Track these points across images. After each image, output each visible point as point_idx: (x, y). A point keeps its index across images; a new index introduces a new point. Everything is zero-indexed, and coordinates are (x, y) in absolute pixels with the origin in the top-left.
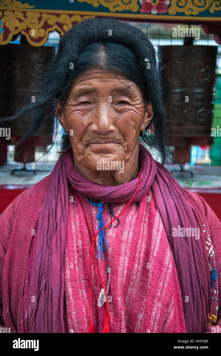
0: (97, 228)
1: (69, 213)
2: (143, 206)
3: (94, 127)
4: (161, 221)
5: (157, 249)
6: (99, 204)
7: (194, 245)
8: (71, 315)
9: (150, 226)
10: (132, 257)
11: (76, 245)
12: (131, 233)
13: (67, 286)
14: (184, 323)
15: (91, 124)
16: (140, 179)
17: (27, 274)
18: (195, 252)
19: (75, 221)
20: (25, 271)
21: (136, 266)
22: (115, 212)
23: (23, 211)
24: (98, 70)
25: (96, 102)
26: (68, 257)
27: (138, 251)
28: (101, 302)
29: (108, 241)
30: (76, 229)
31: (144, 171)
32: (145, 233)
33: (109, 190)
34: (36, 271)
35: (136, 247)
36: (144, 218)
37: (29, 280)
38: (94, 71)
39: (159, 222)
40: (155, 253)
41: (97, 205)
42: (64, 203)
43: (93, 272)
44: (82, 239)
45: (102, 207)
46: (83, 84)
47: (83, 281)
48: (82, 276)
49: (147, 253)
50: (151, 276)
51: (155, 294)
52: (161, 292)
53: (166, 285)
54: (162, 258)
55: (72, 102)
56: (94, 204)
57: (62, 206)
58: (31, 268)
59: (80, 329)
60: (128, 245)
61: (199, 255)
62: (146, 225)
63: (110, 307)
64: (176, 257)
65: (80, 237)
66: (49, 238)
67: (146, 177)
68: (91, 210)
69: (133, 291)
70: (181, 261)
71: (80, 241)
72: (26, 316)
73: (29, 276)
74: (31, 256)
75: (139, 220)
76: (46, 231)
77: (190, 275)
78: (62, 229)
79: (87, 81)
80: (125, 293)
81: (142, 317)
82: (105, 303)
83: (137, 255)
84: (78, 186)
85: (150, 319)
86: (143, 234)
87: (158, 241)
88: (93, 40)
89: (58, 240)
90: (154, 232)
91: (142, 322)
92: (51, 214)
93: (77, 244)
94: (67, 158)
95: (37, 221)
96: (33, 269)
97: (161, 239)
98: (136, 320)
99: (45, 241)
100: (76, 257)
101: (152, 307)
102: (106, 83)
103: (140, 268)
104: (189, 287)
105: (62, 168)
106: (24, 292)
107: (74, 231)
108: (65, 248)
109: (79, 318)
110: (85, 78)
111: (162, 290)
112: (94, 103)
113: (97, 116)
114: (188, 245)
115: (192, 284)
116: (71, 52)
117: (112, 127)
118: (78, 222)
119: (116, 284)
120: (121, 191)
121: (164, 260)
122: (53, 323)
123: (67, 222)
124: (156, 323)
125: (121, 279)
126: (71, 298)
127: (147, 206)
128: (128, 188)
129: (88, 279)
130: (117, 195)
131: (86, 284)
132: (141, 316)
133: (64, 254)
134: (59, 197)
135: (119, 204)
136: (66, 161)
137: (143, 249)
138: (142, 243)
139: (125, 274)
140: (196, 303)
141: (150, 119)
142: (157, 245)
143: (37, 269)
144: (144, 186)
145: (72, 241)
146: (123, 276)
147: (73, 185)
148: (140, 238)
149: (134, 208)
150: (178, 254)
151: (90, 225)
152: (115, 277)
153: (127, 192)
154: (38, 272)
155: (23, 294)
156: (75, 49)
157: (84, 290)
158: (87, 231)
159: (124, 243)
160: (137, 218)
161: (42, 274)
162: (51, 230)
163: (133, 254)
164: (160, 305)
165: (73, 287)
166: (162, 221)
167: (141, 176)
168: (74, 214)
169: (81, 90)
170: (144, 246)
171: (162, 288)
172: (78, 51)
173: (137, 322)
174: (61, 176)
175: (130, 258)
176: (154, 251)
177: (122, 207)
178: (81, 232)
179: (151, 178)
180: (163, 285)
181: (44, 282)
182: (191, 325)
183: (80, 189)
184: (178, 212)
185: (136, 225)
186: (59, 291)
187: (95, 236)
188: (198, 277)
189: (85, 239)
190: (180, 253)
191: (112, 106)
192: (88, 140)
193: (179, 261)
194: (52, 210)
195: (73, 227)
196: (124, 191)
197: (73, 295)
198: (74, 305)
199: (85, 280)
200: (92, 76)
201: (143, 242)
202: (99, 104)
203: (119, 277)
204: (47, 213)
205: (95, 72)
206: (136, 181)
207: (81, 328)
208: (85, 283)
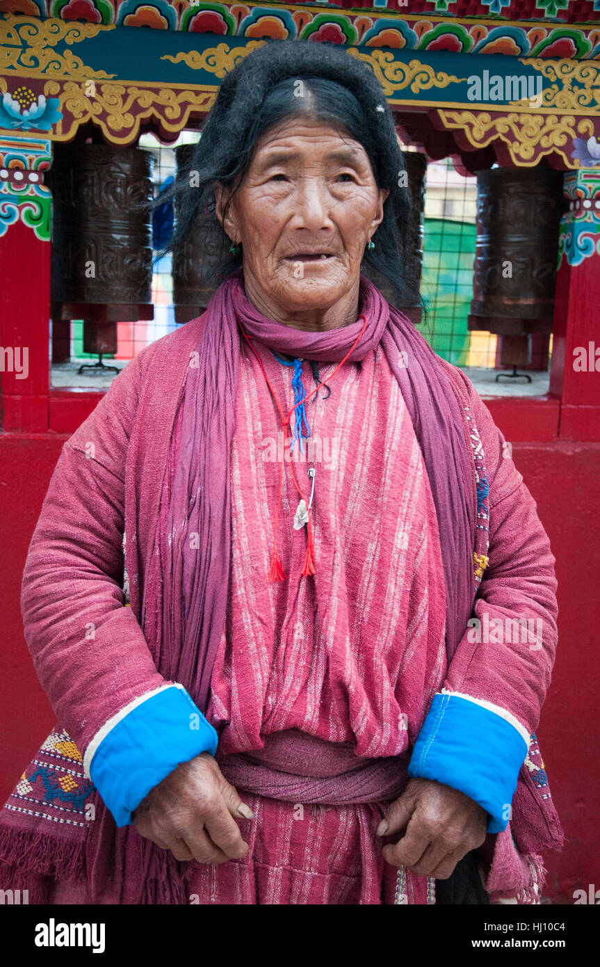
0: (291, 403)
1: (240, 376)
2: (368, 368)
3: (298, 221)
4: (400, 394)
5: (397, 438)
6: (296, 362)
7: (454, 436)
8: (239, 544)
9: (383, 401)
10: (352, 451)
11: (251, 431)
12: (351, 412)
13: (234, 496)
14: (441, 559)
15: (291, 216)
16: (365, 322)
17: (167, 476)
18: (456, 448)
19: (249, 389)
20: (163, 471)
21: (359, 466)
22: (323, 375)
23: (158, 374)
24: (300, 122)
25: (298, 178)
26: (238, 449)
27: (362, 441)
28: (299, 522)
29: (312, 424)
30: (251, 403)
31: (371, 310)
32: (374, 413)
33: (313, 337)
34: (183, 469)
35: (359, 434)
36: (370, 390)
37: (170, 486)
38: (295, 122)
39: (398, 396)
40: (394, 444)
41: (291, 364)
42: (230, 361)
43: (284, 474)
44: (263, 419)
45: (301, 367)
46: (276, 146)
47: (264, 490)
48: (263, 480)
49: (379, 447)
50: (388, 481)
51: (397, 511)
52: (408, 507)
53: (416, 495)
54: (406, 452)
55: (254, 177)
56: (286, 363)
57: (227, 365)
58: (175, 466)
59: (253, 567)
60: (346, 430)
61: (461, 453)
62: (374, 400)
63: (315, 531)
64: (427, 454)
65: (258, 417)
66: (206, 418)
67: (375, 321)
68: (280, 373)
69: (355, 507)
70: (435, 461)
71: (260, 424)
72: (170, 542)
73: (171, 479)
74: (173, 445)
75: (364, 392)
76: (201, 405)
77: (449, 483)
78: (228, 405)
79: (283, 140)
80: (343, 511)
81: (374, 547)
82: (306, 524)
83: (360, 449)
84: (258, 329)
85: (392, 549)
86: (370, 415)
87: (399, 425)
88: (288, 73)
89: (222, 423)
90: (391, 411)
91: (374, 556)
92: (208, 379)
93: (253, 428)
94: (234, 287)
95: (184, 389)
96: (179, 466)
97: (403, 422)
98: (364, 554)
99: (199, 422)
100: (252, 450)
101: (394, 531)
102: (317, 144)
103: (365, 470)
104: (448, 503)
105: (226, 303)
106: (161, 504)
107: (247, 406)
108: (233, 436)
109: (254, 549)
110: (279, 136)
111: (409, 504)
112: (295, 179)
113: (301, 203)
114: (445, 435)
115: (451, 499)
116: (252, 91)
117: (328, 223)
118: (254, 391)
119: (326, 492)
120: (335, 339)
121: (410, 456)
122: (212, 559)
123: (236, 391)
124: (402, 556)
125: (335, 486)
126: (242, 516)
127: (375, 371)
128: (346, 336)
129: (274, 487)
130: (328, 345)
131: (271, 495)
132: (371, 547)
133: (231, 445)
134: (222, 351)
135: (329, 363)
136: (233, 291)
137: (371, 439)
138: (368, 429)
139: (342, 478)
140: (458, 530)
141: (379, 221)
142: (398, 431)
143: (187, 467)
144: (371, 335)
145: (245, 423)
146: (338, 481)
147: (249, 328)
148: (365, 420)
149: (353, 371)
150: (430, 450)
151: (278, 398)
152: (325, 481)
153: (345, 342)
154: (187, 472)
155: (160, 509)
156: (257, 87)
157: (265, 504)
158: (271, 407)
159: (338, 427)
160: (360, 388)
161: (195, 477)
162: (209, 405)
163: (355, 445)
164: (408, 527)
165: (245, 498)
166: (403, 394)
167: (367, 319)
168: (248, 379)
169: (272, 155)
170: (372, 435)
171: (410, 500)
172: (264, 91)
173: (365, 556)
174: (225, 316)
175: (349, 453)
176: (392, 442)
177: (333, 369)
178: (261, 408)
179: (382, 324)
180: (411, 496)
181: (199, 492)
182: (449, 566)
183: (263, 335)
184: (428, 382)
185: (359, 399)
186: (222, 509)
187: (288, 415)
188: (460, 489)
189: (269, 420)
190: (432, 448)
191: (327, 186)
192: (284, 247)
193: (432, 462)
194: (211, 372)
195: (247, 400)
196: (340, 340)
197: (245, 511)
198: (247, 528)
199: (267, 487)
200: (292, 131)
201: (370, 428)
202: (304, 181)
203: (331, 481)
204: (202, 375)
205: (296, 125)
206: (360, 324)
207: (255, 566)
208: (268, 492)
